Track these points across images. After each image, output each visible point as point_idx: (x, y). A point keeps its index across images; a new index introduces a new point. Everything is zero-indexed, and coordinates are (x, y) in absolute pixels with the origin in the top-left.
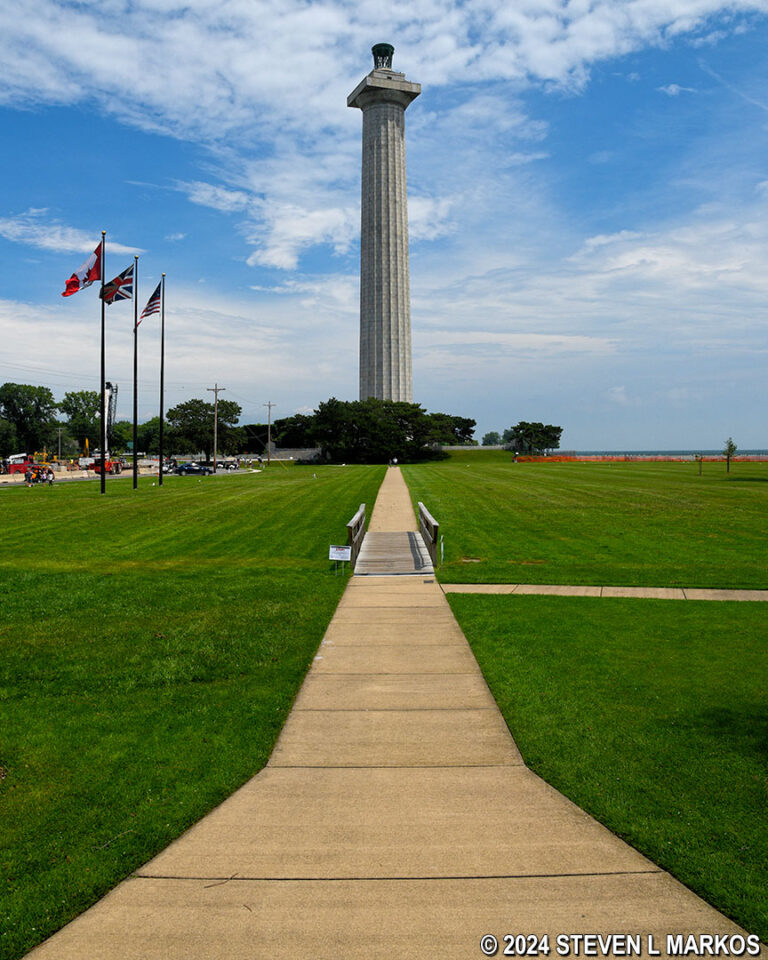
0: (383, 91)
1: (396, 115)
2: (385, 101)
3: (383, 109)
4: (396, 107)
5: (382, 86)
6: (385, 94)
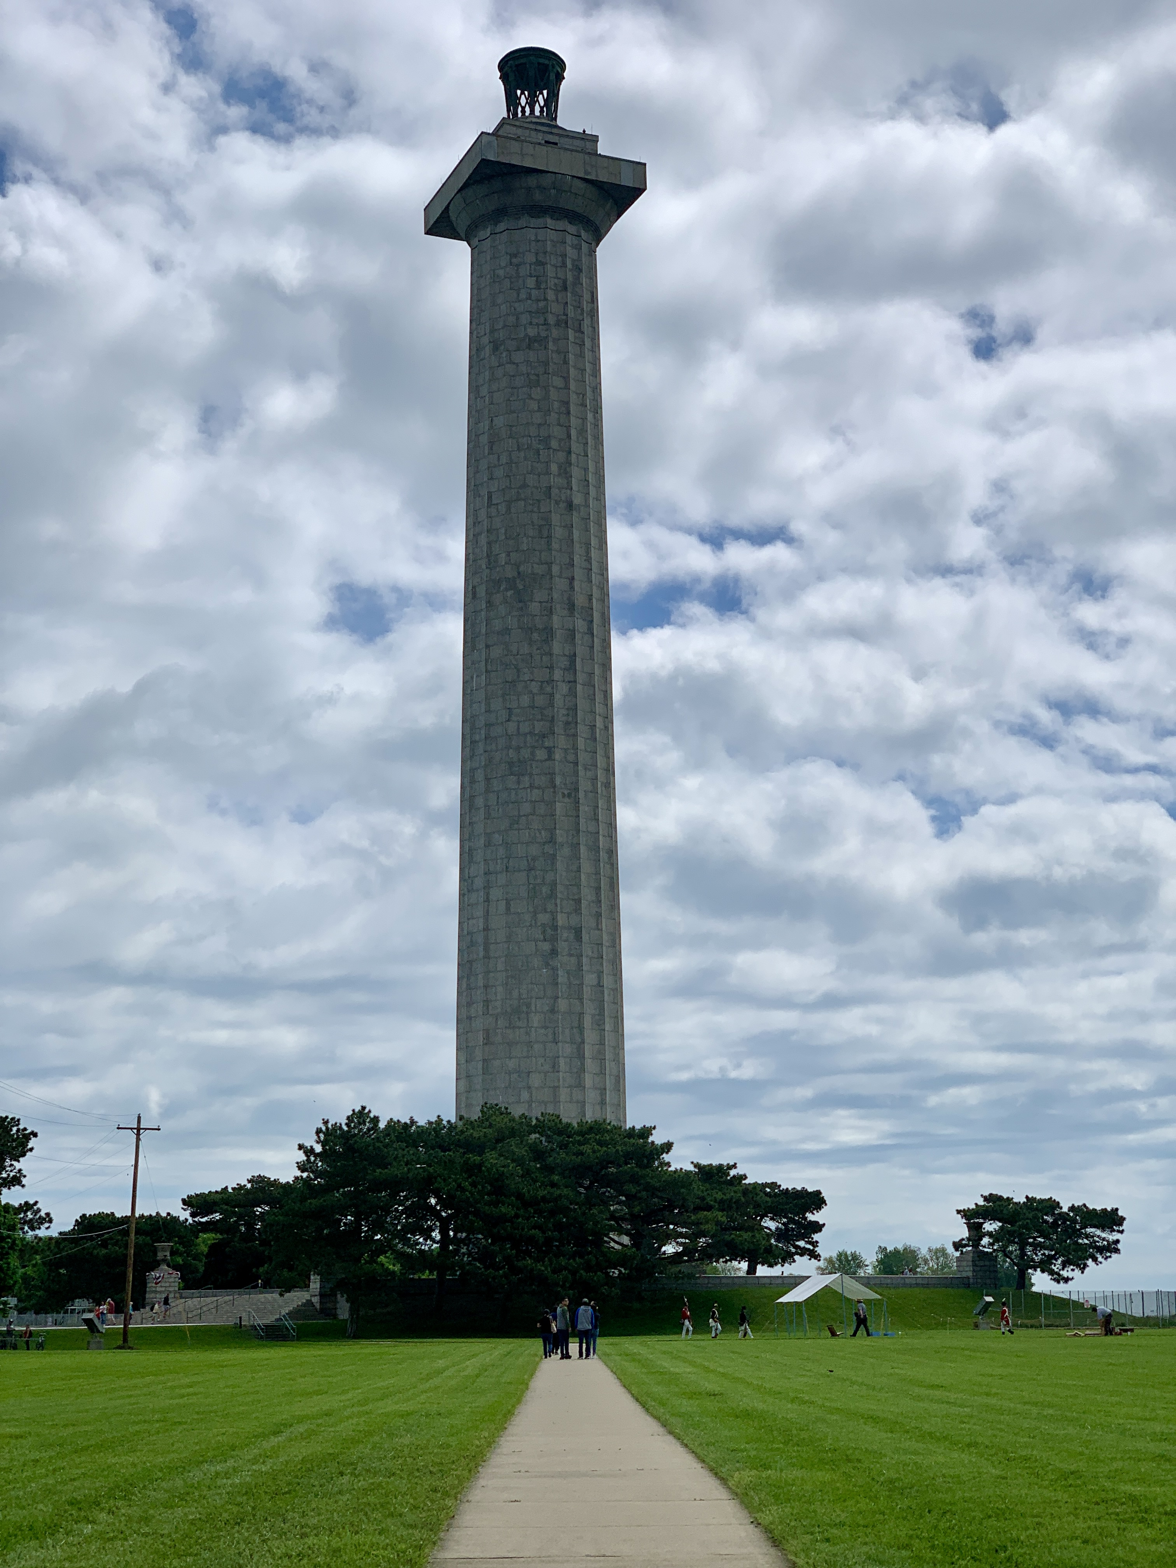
0: (532, 181)
1: (571, 252)
2: (538, 210)
3: (531, 234)
4: (572, 229)
5: (528, 163)
6: (539, 187)
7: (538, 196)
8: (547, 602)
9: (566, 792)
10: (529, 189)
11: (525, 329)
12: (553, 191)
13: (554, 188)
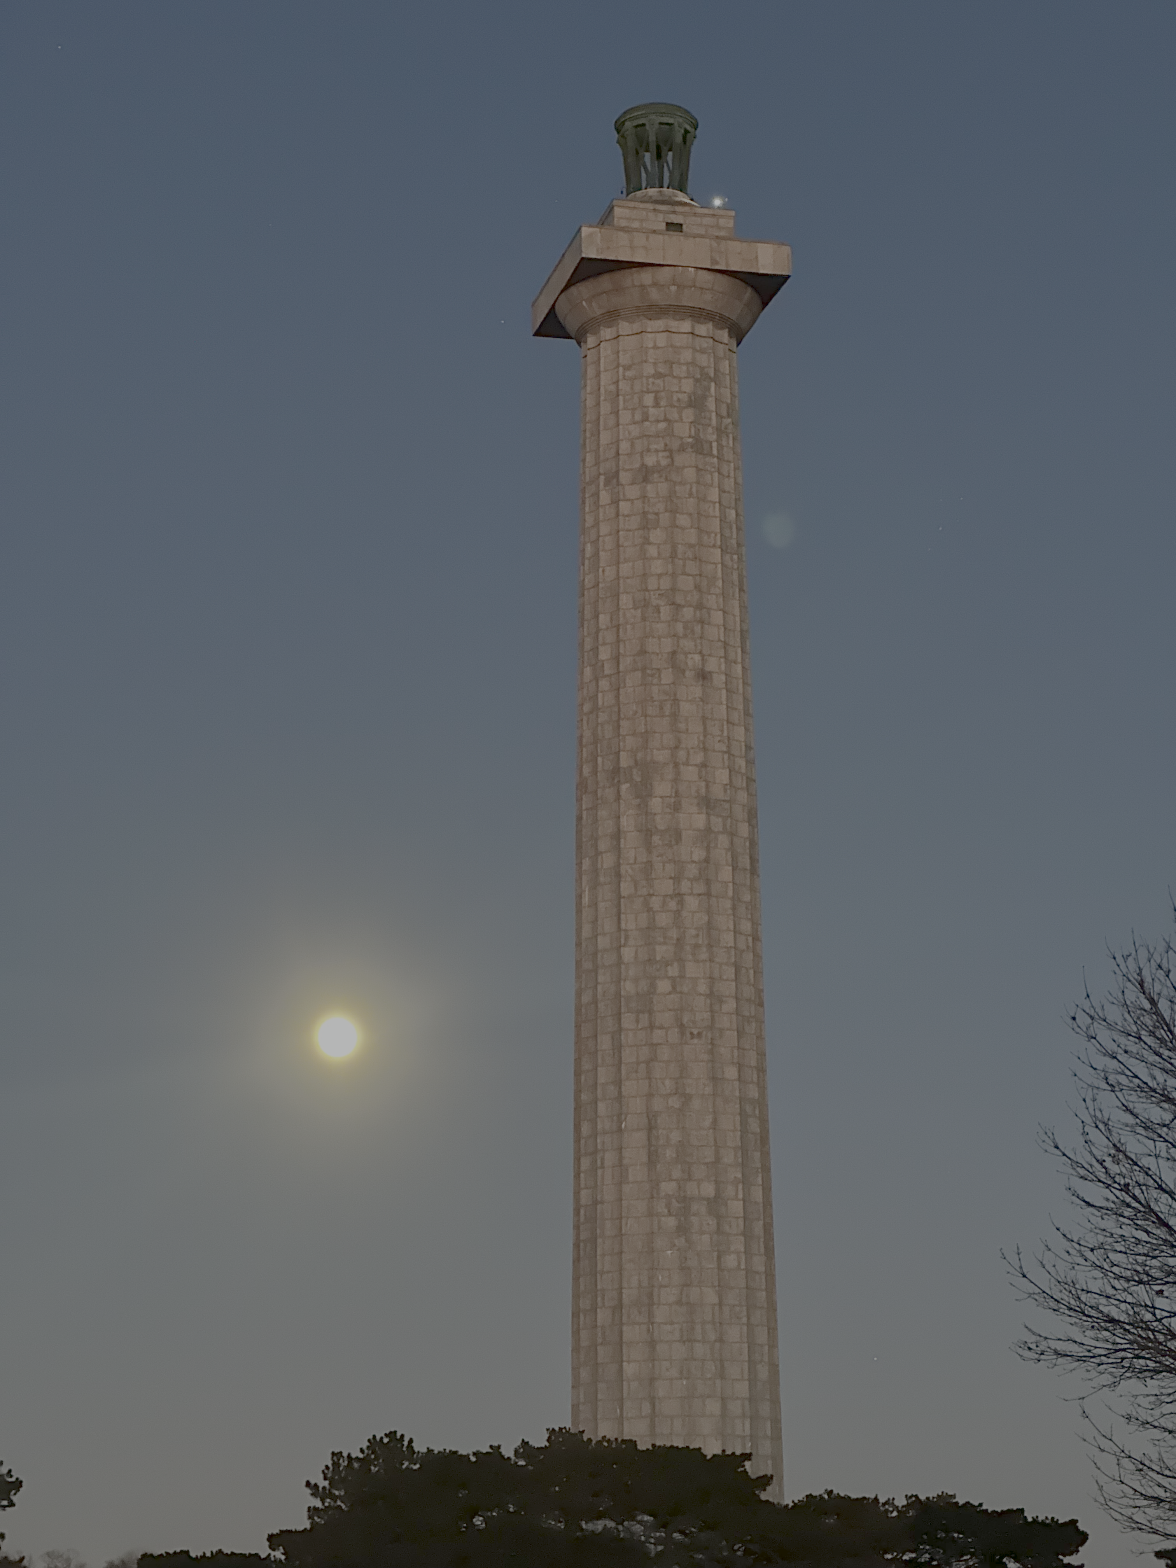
2: (656, 311)
3: (648, 339)
6: (655, 284)
7: (655, 295)
8: (670, 797)
9: (695, 1032)
10: (643, 287)
11: (642, 457)
12: (673, 288)
13: (674, 284)
